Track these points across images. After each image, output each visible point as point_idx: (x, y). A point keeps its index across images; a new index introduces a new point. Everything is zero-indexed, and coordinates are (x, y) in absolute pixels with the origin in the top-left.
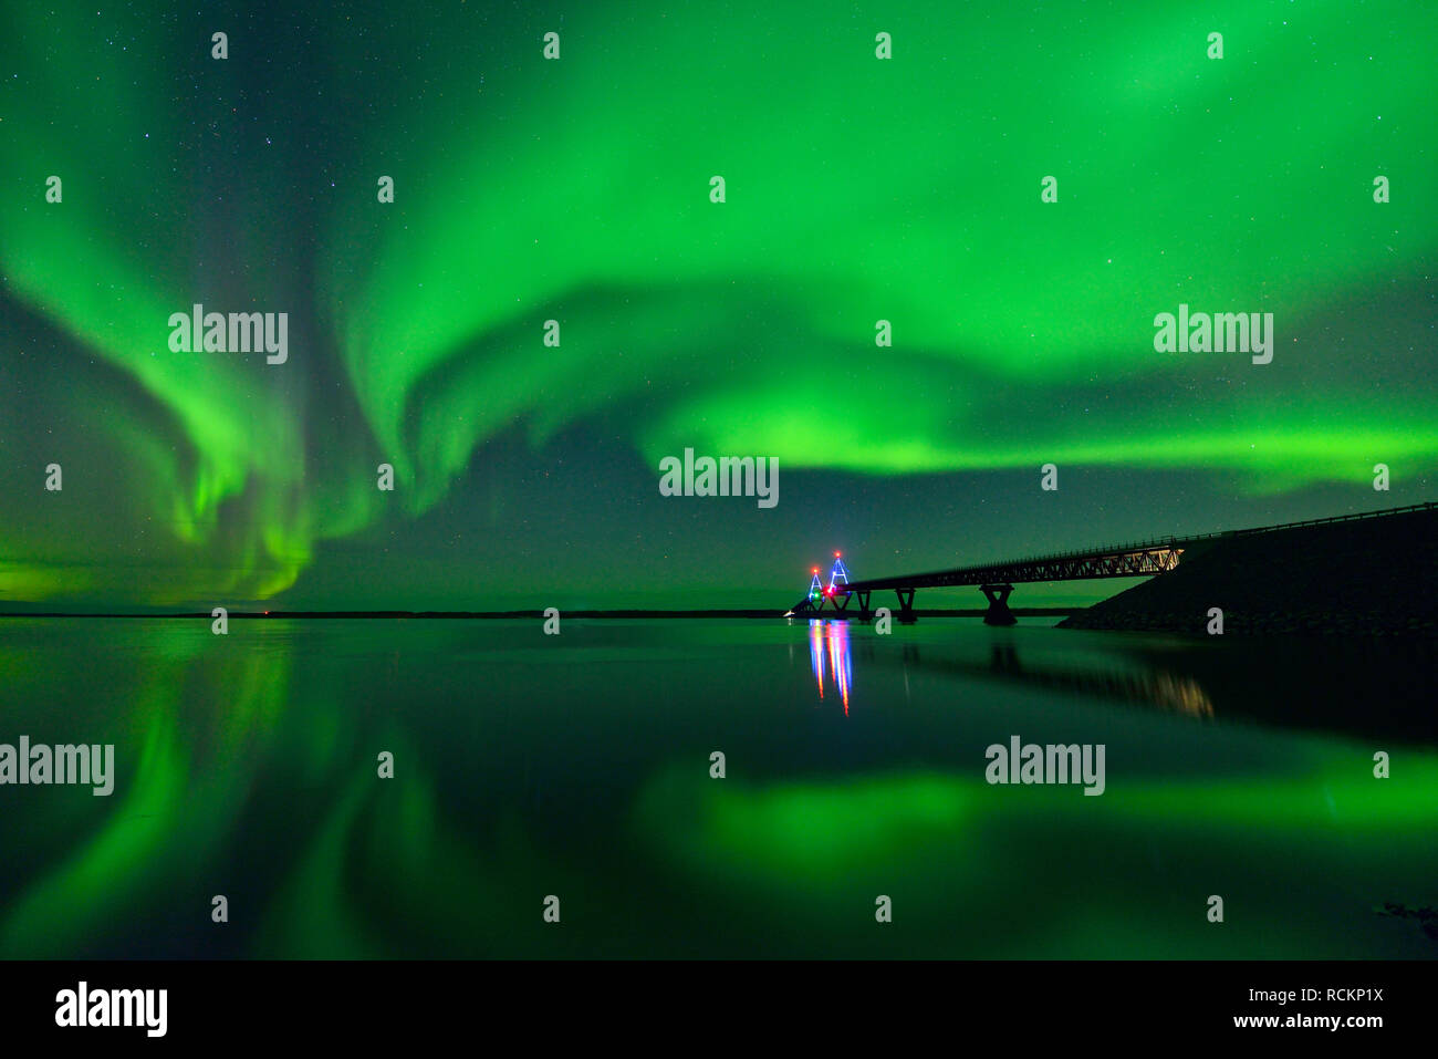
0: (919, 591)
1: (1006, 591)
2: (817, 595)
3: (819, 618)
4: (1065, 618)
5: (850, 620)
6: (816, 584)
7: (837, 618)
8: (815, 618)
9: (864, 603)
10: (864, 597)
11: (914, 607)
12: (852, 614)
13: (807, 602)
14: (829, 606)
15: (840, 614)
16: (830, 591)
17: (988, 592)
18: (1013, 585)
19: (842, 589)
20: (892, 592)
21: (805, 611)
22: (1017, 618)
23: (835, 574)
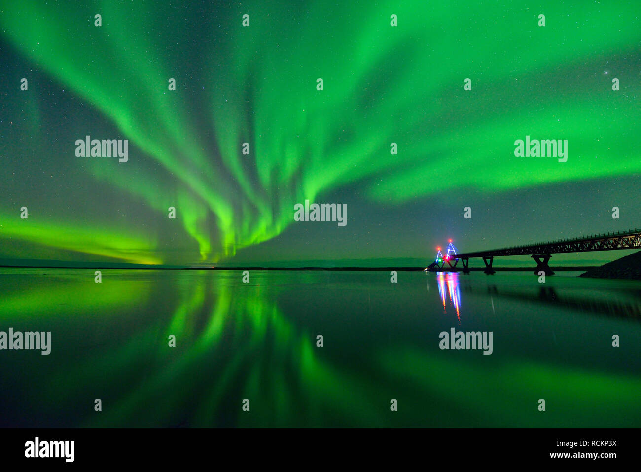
0: (495, 258)
1: (547, 258)
2: (440, 261)
3: (442, 271)
4: (585, 272)
5: (459, 272)
6: (440, 255)
7: (451, 272)
8: (440, 271)
9: (465, 264)
10: (465, 261)
11: (493, 266)
12: (459, 269)
13: (435, 264)
14: (447, 266)
15: (453, 269)
16: (447, 258)
17: (537, 259)
18: (551, 254)
19: (453, 257)
20: (481, 259)
21: (435, 268)
22: (554, 272)
23: (449, 250)
